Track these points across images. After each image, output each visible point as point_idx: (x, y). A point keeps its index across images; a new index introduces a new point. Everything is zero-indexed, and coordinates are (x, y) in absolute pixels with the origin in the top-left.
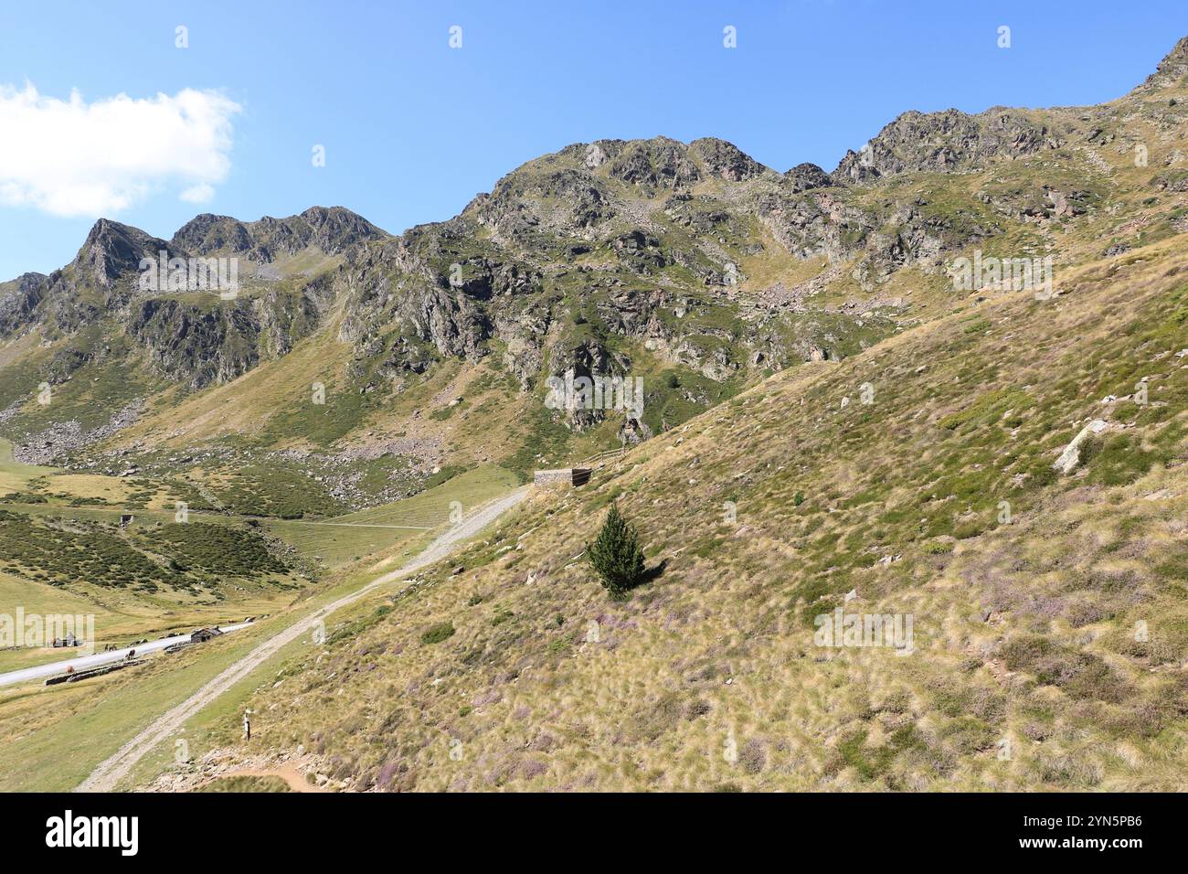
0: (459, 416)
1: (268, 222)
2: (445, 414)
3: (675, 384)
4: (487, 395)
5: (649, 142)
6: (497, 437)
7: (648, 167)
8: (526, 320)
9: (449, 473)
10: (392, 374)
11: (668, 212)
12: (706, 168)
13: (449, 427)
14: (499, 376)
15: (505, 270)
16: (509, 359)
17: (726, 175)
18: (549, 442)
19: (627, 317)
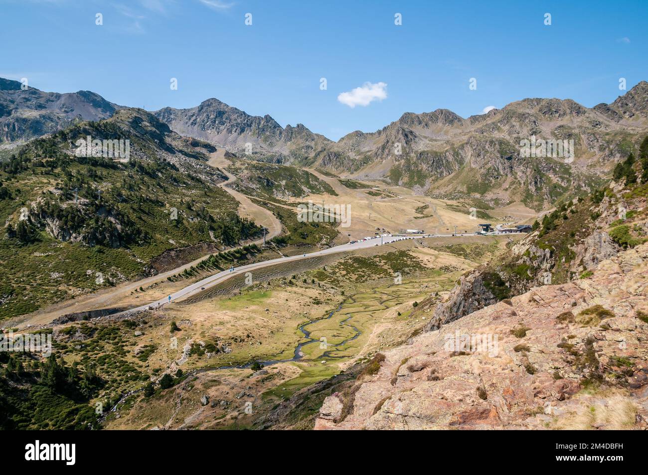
0: (510, 190)
1: (425, 114)
2: (506, 190)
3: (555, 187)
4: (515, 185)
5: (551, 100)
6: (519, 195)
7: (550, 110)
8: (522, 168)
9: (511, 202)
10: (491, 179)
11: (556, 132)
12: (568, 111)
13: (508, 192)
14: (517, 181)
15: (516, 154)
16: (518, 177)
17: (574, 114)
18: (529, 197)
19: (545, 169)
